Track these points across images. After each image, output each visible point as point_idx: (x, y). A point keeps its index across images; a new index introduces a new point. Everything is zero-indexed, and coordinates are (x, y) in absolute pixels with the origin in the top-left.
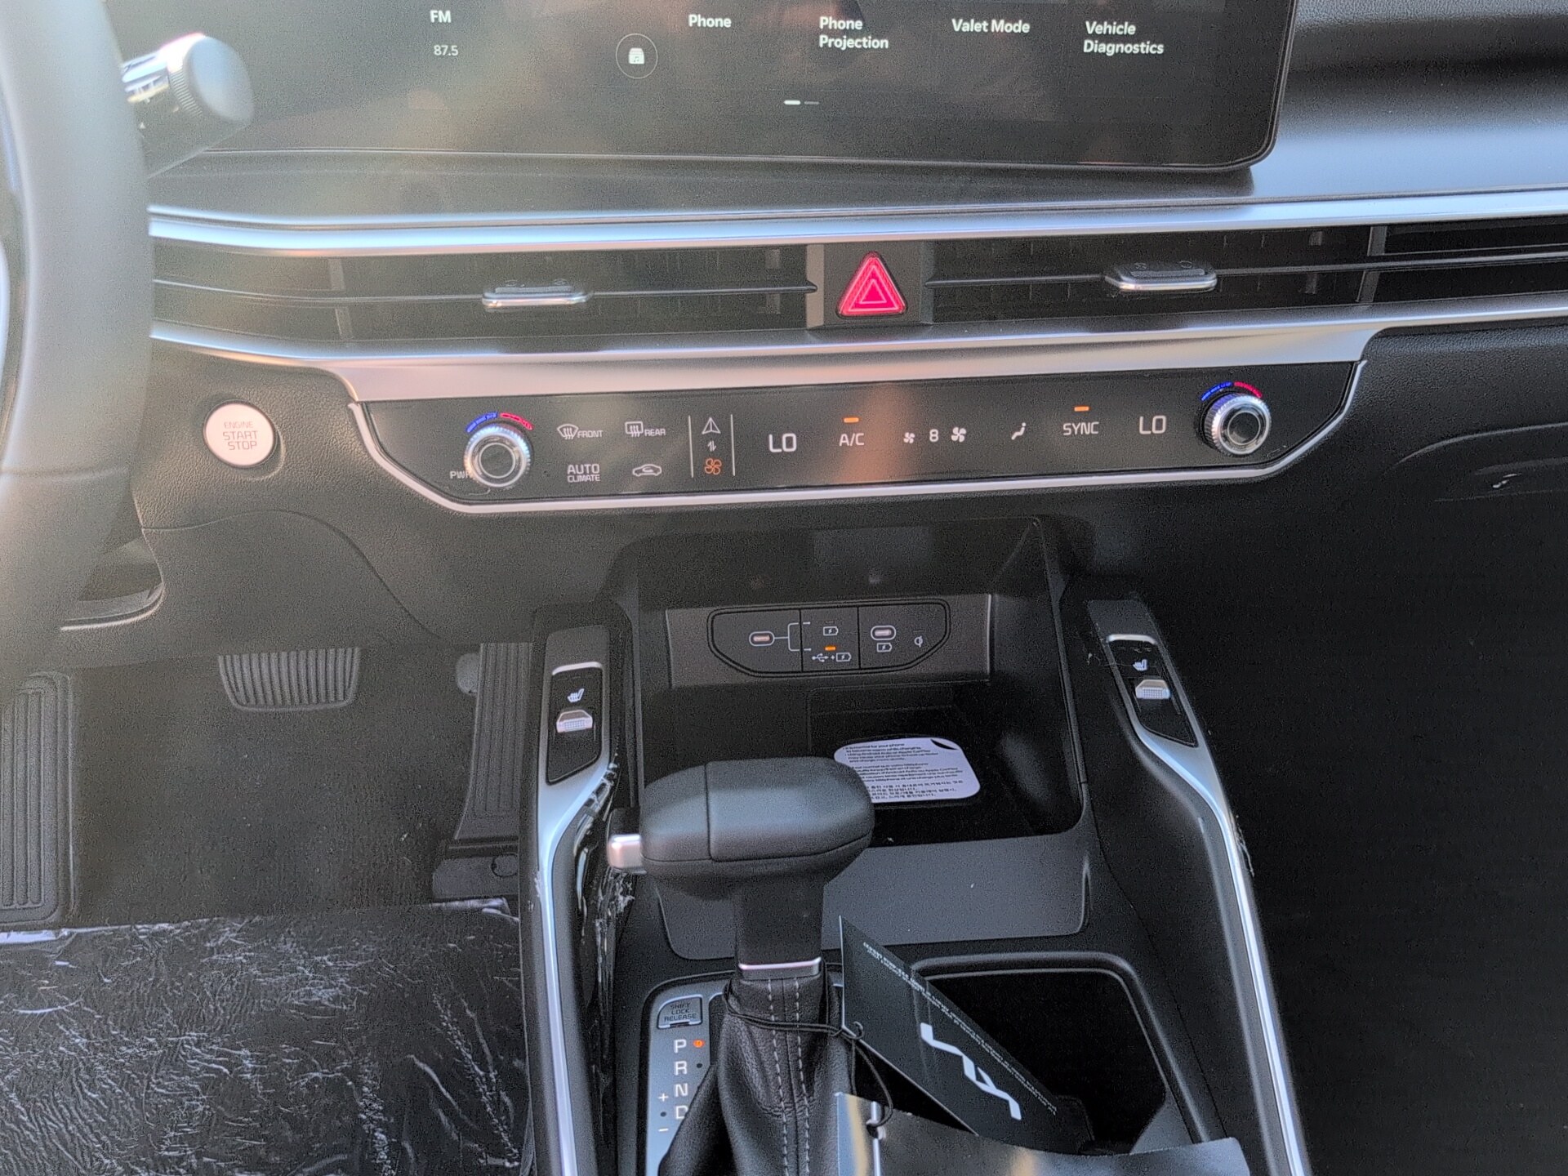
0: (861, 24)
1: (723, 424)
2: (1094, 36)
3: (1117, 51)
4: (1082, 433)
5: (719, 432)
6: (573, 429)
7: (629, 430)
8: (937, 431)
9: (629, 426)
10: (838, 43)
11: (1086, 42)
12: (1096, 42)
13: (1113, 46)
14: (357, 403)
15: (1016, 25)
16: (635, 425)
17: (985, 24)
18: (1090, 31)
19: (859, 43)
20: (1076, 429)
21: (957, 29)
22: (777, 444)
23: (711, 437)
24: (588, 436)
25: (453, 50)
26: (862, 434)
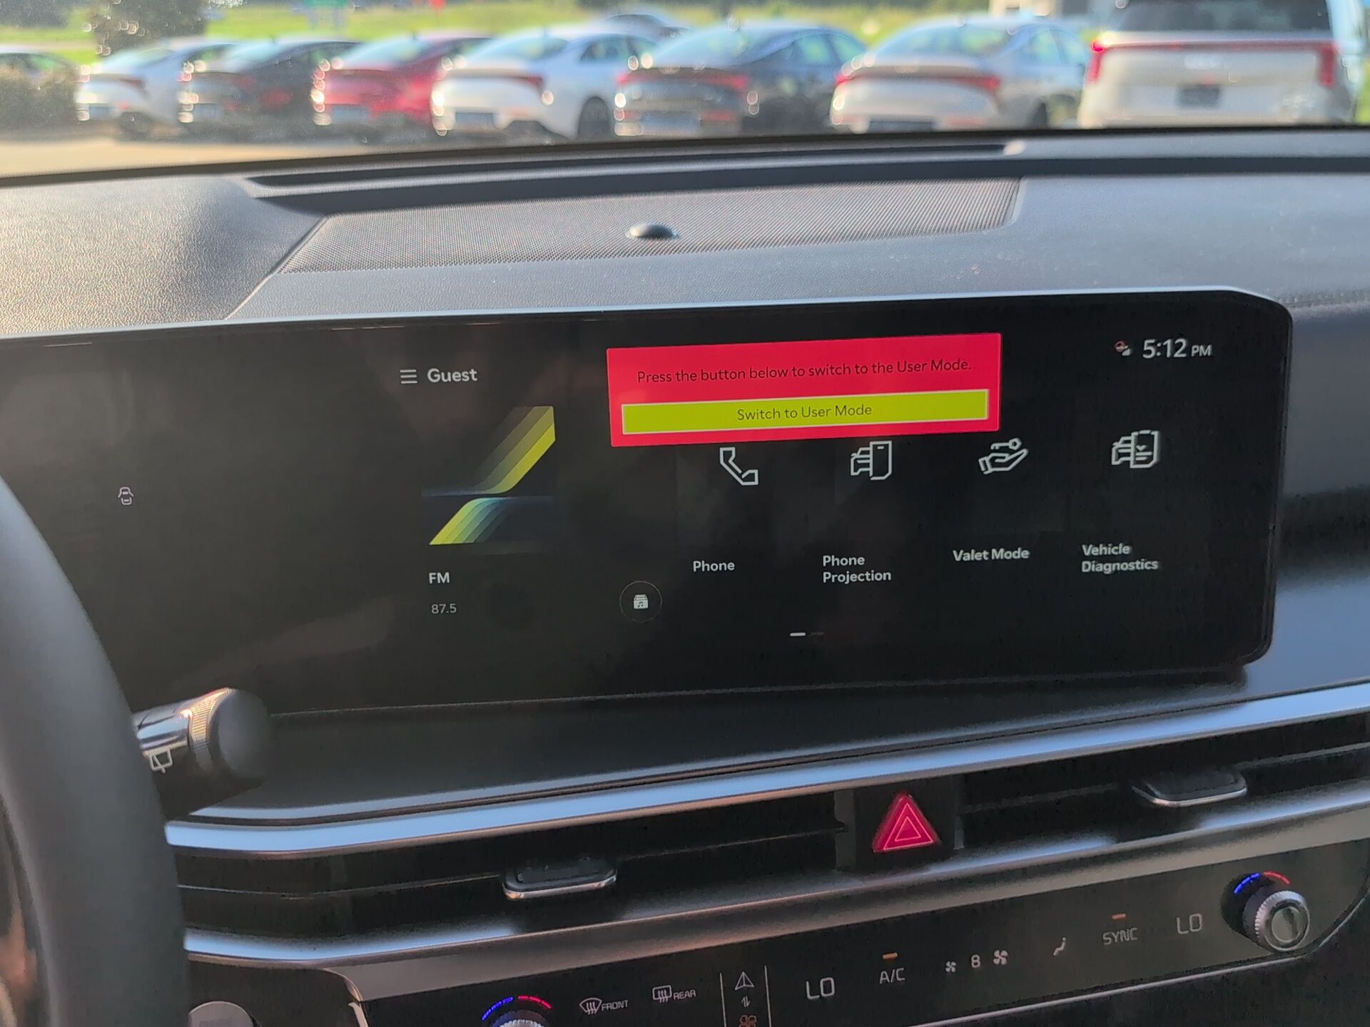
0: (863, 560)
1: (755, 976)
2: (1091, 558)
3: (1114, 569)
4: (1122, 940)
5: (753, 986)
6: (597, 1003)
7: (657, 996)
8: (978, 957)
9: (656, 991)
10: (842, 578)
11: (1084, 563)
12: (1093, 562)
13: (1110, 565)
14: (358, 1003)
15: (1015, 552)
16: (663, 989)
17: (985, 553)
18: (1087, 554)
19: (862, 577)
20: (1116, 937)
21: (958, 559)
22: (815, 991)
23: (744, 992)
24: (612, 1007)
25: (451, 607)
26: (902, 969)
